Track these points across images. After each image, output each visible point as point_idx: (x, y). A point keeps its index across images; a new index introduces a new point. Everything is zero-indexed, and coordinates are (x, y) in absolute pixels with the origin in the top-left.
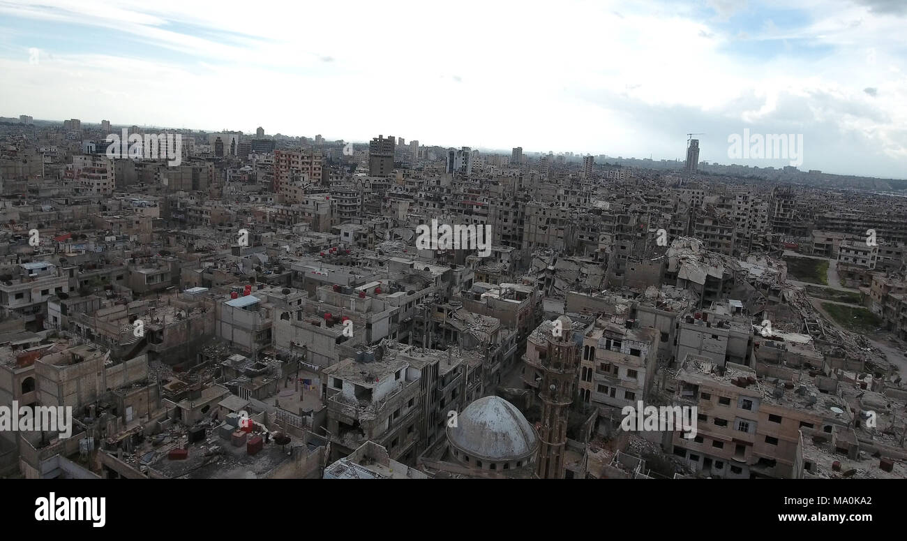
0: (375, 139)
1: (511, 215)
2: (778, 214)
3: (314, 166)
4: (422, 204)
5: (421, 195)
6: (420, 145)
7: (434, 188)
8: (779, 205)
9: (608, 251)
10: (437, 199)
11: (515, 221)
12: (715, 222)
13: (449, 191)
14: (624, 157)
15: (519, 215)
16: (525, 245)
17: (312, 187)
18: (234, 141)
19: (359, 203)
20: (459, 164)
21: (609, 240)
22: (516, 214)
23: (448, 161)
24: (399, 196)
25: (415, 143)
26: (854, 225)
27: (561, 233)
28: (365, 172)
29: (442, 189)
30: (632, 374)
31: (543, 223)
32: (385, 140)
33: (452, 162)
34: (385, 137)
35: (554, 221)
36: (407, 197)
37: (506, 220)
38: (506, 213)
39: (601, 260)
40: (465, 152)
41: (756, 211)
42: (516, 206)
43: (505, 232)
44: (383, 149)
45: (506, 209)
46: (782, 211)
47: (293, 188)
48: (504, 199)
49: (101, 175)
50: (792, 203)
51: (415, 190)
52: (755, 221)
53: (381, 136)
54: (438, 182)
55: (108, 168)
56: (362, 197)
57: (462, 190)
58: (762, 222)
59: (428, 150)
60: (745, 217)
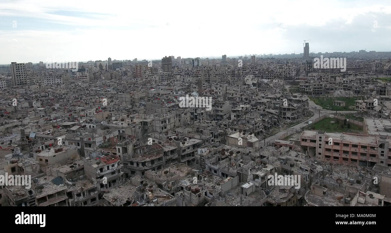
0: (164, 58)
1: (207, 75)
2: (307, 70)
3: (148, 69)
4: (184, 76)
5: (183, 74)
6: (182, 58)
7: (187, 71)
8: (307, 67)
9: (230, 80)
10: (188, 74)
11: (208, 76)
12: (269, 72)
13: (191, 71)
14: (282, 54)
15: (209, 74)
16: (211, 82)
17: (150, 74)
18: (106, 64)
19: (164, 79)
20: (196, 64)
21: (230, 77)
22: (208, 74)
23: (192, 63)
24: (177, 74)
25: (179, 58)
26: (335, 71)
27: (219, 77)
28: (161, 71)
29: (189, 71)
30: (220, 93)
31: (215, 76)
32: (168, 58)
33: (193, 63)
34: (168, 57)
35: (217, 75)
36: (179, 74)
37: (206, 76)
38: (206, 74)
39: (228, 82)
40: (197, 59)
41: (290, 68)
42: (208, 72)
43: (206, 79)
44: (167, 61)
45: (206, 73)
46: (308, 69)
47: (145, 75)
48: (205, 71)
49: (86, 77)
50: (312, 65)
51: (181, 72)
52: (290, 72)
53: (166, 57)
54: (188, 69)
55: (87, 75)
56: (165, 77)
57: (195, 71)
58: (292, 72)
59: (185, 60)
60: (286, 71)
